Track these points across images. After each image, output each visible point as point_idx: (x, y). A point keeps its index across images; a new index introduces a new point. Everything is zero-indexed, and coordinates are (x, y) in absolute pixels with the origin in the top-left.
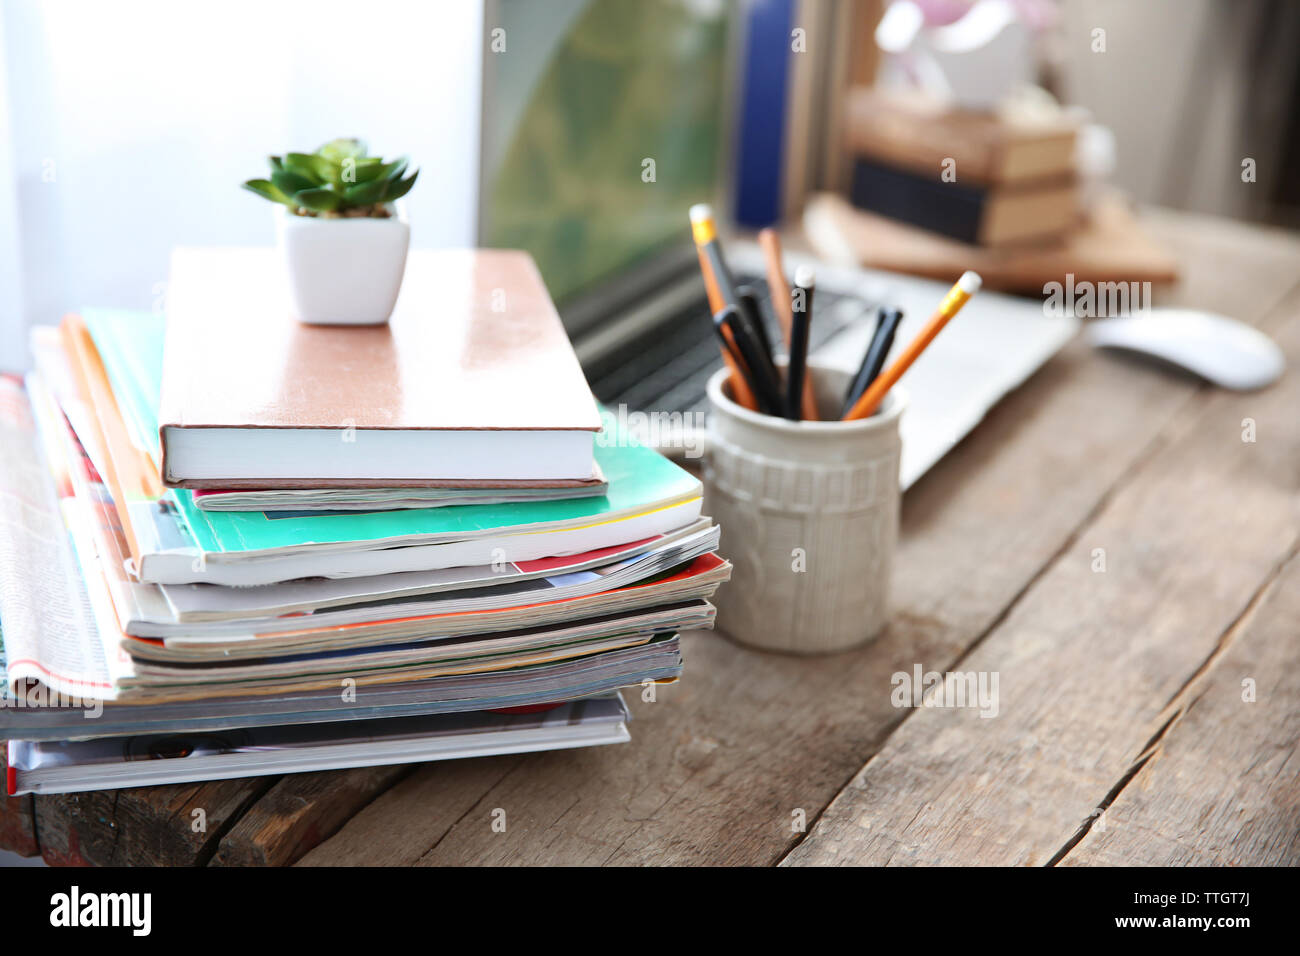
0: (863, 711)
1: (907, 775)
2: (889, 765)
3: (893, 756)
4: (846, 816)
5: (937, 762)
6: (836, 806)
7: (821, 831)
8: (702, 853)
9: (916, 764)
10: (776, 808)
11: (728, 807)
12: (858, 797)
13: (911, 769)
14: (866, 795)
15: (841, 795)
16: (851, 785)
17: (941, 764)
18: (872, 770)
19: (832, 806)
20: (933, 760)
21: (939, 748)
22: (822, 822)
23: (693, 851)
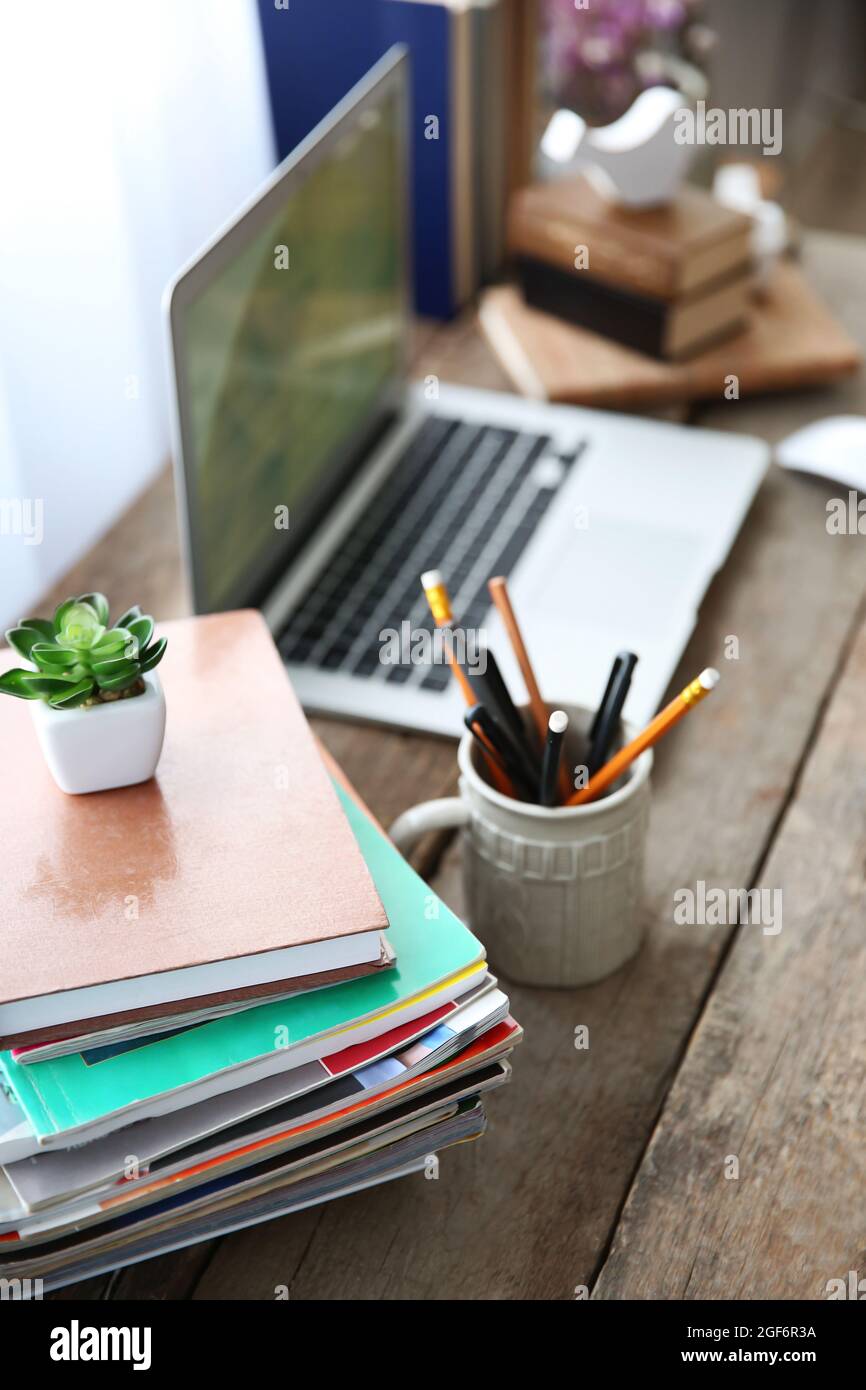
0: (637, 1061)
1: (691, 1151)
2: (672, 1140)
3: (675, 1125)
4: (642, 1214)
5: (715, 1128)
6: (633, 1203)
7: (624, 1241)
8: (521, 1285)
9: (697, 1133)
10: (578, 1209)
11: (535, 1216)
12: (650, 1189)
13: (693, 1140)
14: (656, 1184)
15: (635, 1187)
16: (641, 1171)
17: (721, 1129)
18: (658, 1147)
19: (628, 1204)
20: (712, 1125)
21: (714, 1110)
22: (623, 1227)
23: (513, 1283)
